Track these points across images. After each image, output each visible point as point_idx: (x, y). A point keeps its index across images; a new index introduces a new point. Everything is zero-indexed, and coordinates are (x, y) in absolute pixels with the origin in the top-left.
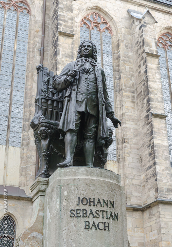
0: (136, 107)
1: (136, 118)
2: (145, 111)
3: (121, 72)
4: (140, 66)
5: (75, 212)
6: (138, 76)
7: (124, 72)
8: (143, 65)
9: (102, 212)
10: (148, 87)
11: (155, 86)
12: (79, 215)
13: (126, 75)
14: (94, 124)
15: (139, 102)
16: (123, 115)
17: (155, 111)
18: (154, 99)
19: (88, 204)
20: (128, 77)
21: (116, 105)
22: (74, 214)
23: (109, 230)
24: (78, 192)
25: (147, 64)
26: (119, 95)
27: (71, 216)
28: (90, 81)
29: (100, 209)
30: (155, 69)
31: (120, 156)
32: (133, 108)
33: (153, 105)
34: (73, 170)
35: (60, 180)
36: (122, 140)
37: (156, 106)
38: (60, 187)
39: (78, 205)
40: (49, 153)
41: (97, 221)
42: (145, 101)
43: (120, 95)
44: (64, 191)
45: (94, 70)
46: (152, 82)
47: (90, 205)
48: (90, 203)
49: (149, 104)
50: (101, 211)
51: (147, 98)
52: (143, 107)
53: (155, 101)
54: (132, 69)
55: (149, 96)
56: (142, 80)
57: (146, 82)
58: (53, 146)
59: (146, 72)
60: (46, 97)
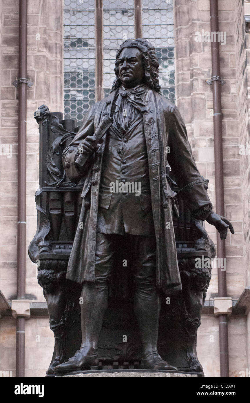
14: (147, 254)
28: (128, 156)
40: (62, 323)
45: (142, 123)
60: (57, 187)
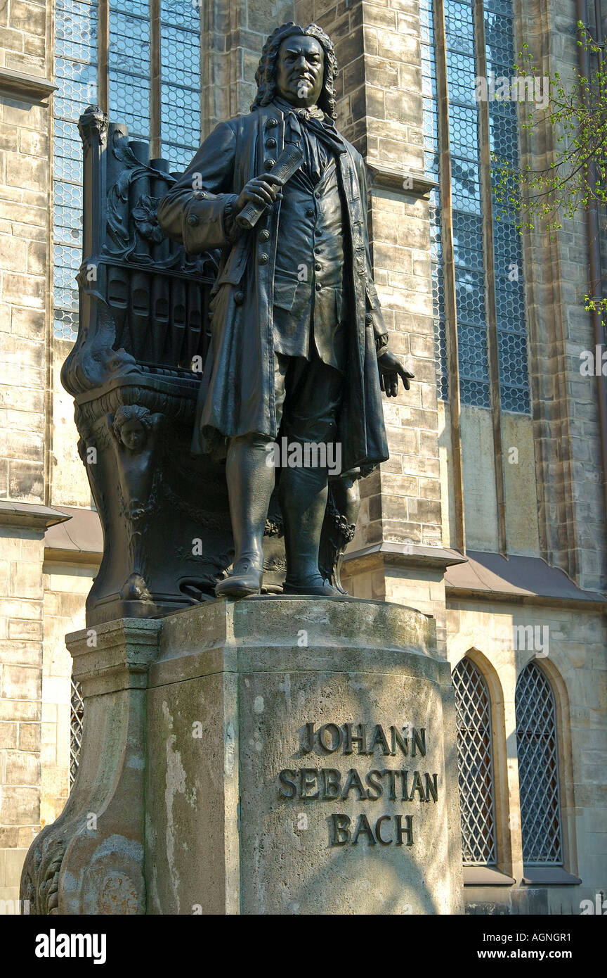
5: (297, 779)
9: (388, 779)
10: (359, 44)
11: (391, 44)
12: (311, 793)
14: (329, 401)
17: (387, 159)
18: (382, 104)
19: (342, 749)
21: (212, 111)
22: (292, 786)
23: (411, 842)
24: (308, 701)
26: (223, 62)
27: (282, 796)
28: (325, 224)
33: (378, 129)
34: (284, 611)
35: (237, 651)
37: (391, 134)
38: (238, 678)
39: (305, 753)
40: (150, 507)
42: (345, 107)
43: (229, 62)
44: (252, 695)
46: (378, 24)
47: (348, 753)
48: (348, 746)
49: (364, 124)
50: (386, 773)
51: (355, 93)
53: (386, 112)
55: (364, 89)
56: (331, 7)
57: (351, 20)
58: (161, 475)
60: (125, 260)
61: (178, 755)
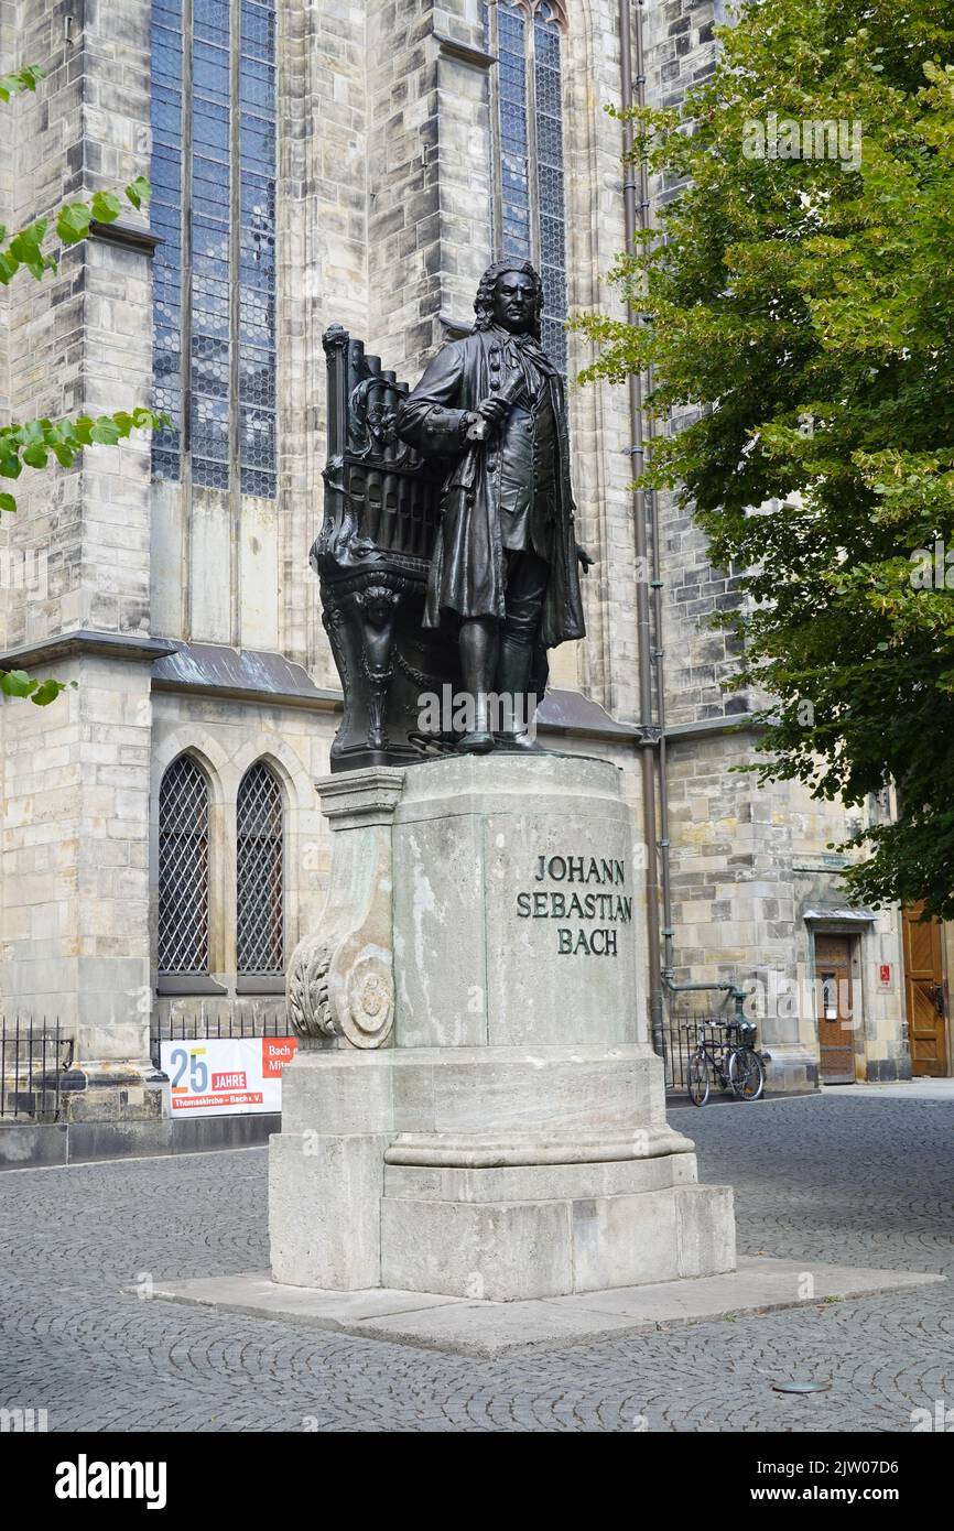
0: (365, 275)
1: (363, 321)
2: (415, 305)
3: (315, 104)
4: (400, 92)
5: (532, 900)
6: (389, 133)
7: (327, 104)
8: (421, 96)
9: (599, 900)
10: (436, 200)
11: (464, 202)
12: (542, 911)
13: (332, 119)
15: (383, 254)
16: (314, 305)
17: (460, 314)
18: (455, 260)
19: (567, 877)
20: (343, 131)
21: (287, 257)
22: (528, 907)
23: (615, 953)
24: (539, 838)
25: (441, 95)
26: (298, 208)
27: (519, 914)
28: (540, 439)
29: (596, 890)
30: (469, 123)
31: (295, 482)
32: (354, 276)
33: (450, 284)
34: (518, 765)
35: (481, 796)
36: (302, 413)
37: (464, 289)
38: (483, 820)
39: (538, 879)
41: (589, 927)
42: (418, 259)
43: (304, 209)
44: (494, 833)
46: (453, 182)
47: (571, 880)
48: (571, 875)
50: (599, 896)
51: (429, 248)
52: (401, 282)
53: (459, 268)
54: (359, 92)
55: (439, 244)
56: (405, 162)
57: (426, 177)
58: (396, 645)
59: (432, 130)
61: (426, 880)
